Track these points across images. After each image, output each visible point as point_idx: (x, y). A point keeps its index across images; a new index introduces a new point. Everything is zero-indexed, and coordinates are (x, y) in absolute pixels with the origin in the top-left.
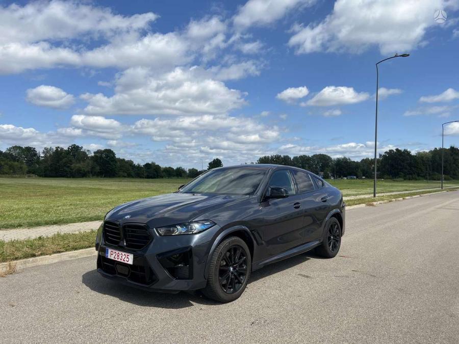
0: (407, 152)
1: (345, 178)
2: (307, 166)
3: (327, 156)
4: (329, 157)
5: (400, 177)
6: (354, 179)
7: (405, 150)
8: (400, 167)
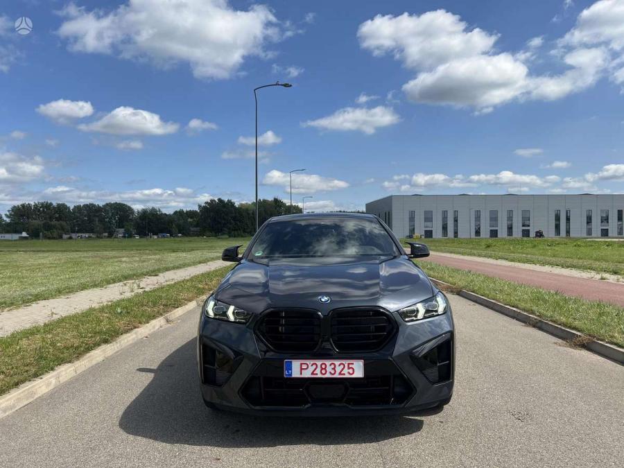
0: (231, 203)
1: (155, 237)
2: (97, 219)
3: (126, 206)
4: (130, 208)
5: (224, 234)
6: (167, 237)
7: (228, 200)
8: (223, 222)
